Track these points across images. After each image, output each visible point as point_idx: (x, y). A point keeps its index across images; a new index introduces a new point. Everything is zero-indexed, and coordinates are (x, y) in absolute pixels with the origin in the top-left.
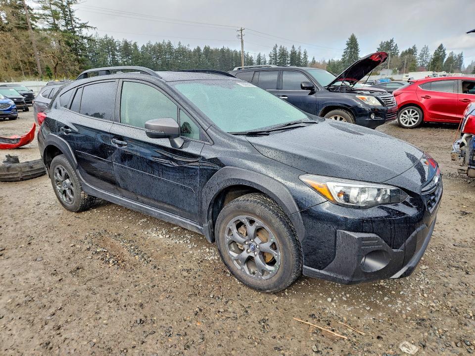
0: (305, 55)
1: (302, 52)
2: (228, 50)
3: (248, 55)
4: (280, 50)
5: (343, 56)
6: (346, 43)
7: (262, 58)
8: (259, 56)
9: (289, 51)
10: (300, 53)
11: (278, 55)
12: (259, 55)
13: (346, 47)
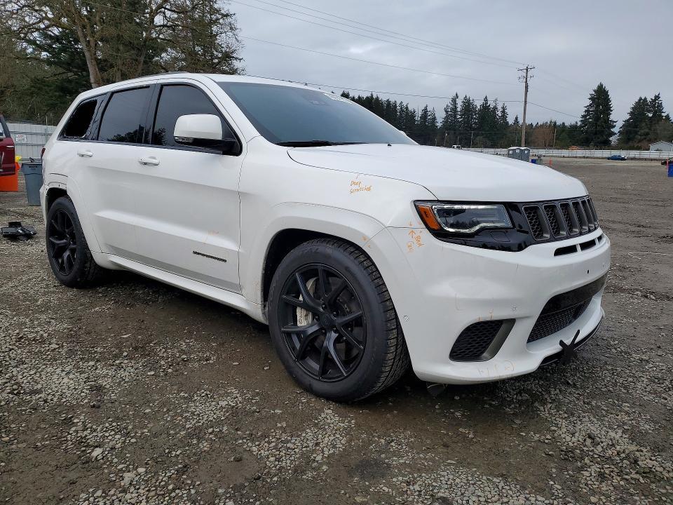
0: (503, 111)
1: (500, 108)
2: (377, 98)
3: (407, 108)
4: (463, 102)
5: (583, 116)
6: (589, 96)
7: (429, 113)
8: (425, 111)
9: (478, 104)
10: (495, 108)
11: (459, 109)
12: (426, 109)
13: (589, 102)
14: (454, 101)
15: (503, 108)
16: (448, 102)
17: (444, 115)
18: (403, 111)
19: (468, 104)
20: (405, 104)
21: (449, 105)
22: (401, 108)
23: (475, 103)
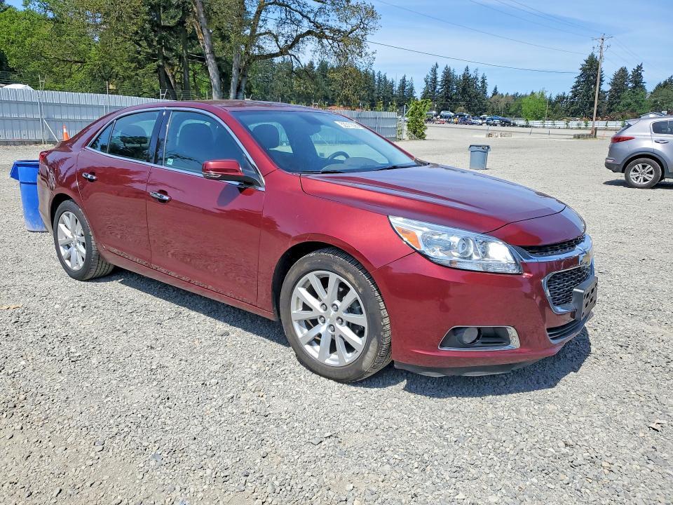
14: (434, 71)
15: (483, 78)
16: (428, 72)
17: (424, 85)
18: (381, 81)
19: (448, 74)
20: (382, 74)
21: (429, 74)
22: (379, 78)
23: (455, 74)
